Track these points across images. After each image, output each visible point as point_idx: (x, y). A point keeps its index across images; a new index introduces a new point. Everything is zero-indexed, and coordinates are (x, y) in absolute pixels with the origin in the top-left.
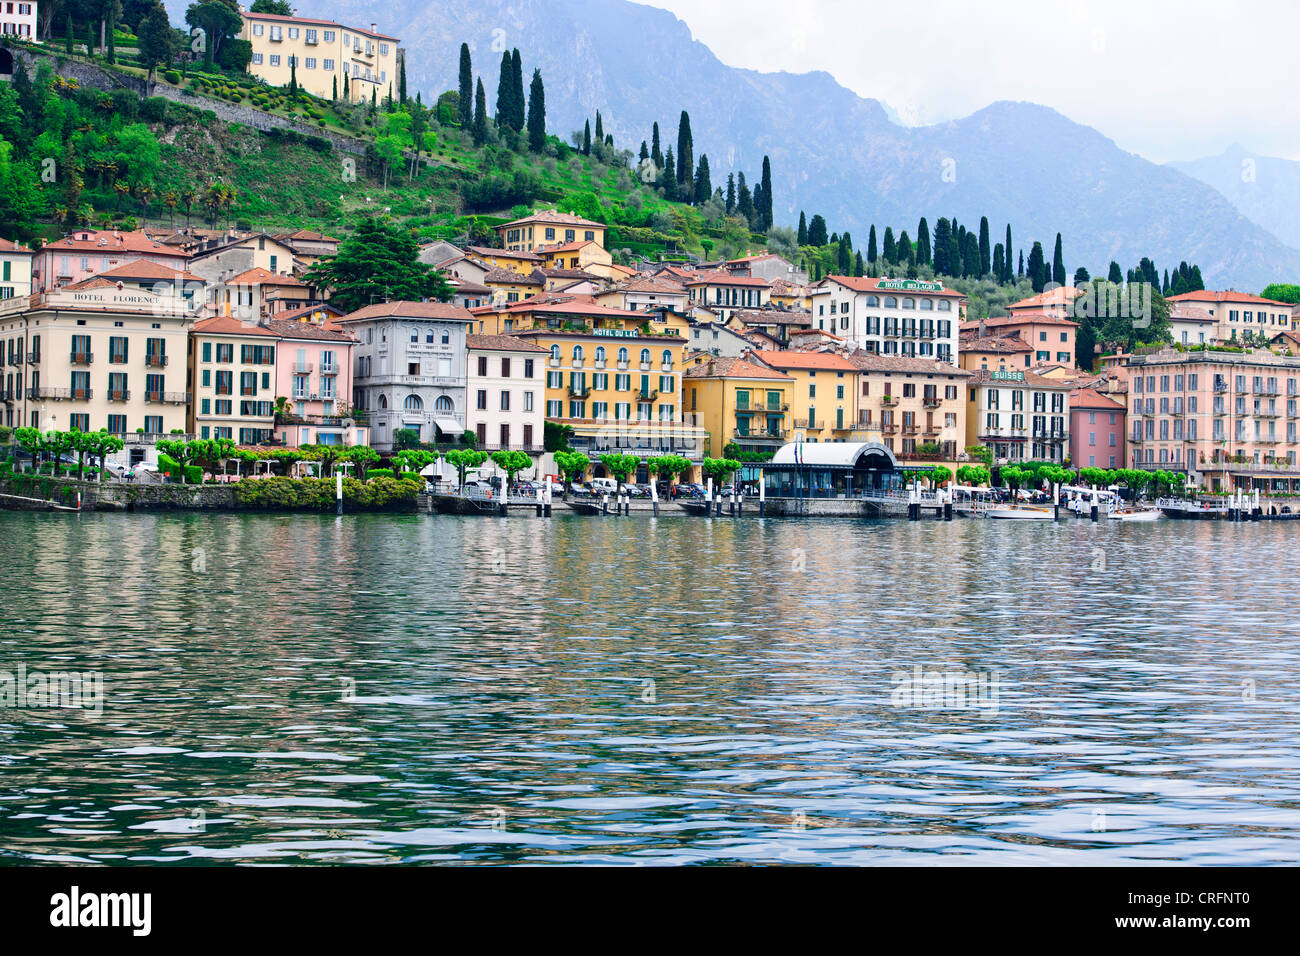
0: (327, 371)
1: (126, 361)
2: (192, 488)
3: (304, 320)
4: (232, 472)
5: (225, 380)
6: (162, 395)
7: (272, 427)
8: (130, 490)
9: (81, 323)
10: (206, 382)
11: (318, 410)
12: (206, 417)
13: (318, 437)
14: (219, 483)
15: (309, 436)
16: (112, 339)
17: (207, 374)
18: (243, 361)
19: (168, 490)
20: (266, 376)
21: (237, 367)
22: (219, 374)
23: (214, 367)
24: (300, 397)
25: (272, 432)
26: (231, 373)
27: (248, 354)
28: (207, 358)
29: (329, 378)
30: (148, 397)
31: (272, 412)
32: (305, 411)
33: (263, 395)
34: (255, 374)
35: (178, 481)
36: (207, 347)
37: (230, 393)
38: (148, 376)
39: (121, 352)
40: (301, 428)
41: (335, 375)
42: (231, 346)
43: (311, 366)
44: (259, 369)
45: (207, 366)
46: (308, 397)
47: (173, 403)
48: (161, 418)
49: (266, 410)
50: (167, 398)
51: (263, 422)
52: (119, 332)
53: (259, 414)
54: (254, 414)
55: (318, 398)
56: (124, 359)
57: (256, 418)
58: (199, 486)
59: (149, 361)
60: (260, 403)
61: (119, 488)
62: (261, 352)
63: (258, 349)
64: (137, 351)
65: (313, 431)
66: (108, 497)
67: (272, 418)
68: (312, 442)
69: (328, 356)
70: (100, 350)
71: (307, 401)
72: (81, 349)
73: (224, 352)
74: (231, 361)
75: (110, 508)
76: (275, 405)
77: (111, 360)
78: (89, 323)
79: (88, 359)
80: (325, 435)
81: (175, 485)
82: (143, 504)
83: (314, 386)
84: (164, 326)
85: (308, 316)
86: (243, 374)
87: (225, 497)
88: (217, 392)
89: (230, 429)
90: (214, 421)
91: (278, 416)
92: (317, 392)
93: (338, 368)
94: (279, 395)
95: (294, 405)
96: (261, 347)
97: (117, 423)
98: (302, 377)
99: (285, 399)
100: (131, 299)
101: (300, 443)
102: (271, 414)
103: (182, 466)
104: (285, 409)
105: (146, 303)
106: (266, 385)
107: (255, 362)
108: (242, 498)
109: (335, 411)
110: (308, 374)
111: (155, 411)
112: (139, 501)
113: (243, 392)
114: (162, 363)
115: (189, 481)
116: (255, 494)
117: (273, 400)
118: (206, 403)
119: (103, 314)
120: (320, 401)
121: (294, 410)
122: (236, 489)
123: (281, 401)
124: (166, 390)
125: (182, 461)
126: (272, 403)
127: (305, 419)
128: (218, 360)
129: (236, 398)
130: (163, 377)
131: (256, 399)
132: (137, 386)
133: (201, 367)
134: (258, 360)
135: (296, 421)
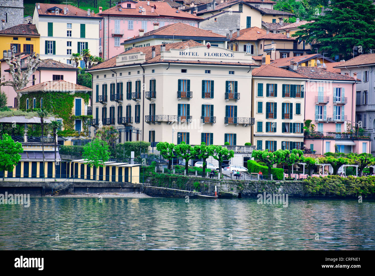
0: (338, 102)
1: (212, 97)
2: (278, 183)
3: (304, 65)
4: (300, 171)
5: (272, 109)
6: (236, 119)
7: (302, 140)
8: (239, 184)
9: (184, 71)
10: (260, 111)
11: (332, 129)
12: (260, 134)
13: (337, 148)
14: (294, 179)
15: (331, 147)
16: (203, 82)
17: (260, 104)
18: (284, 95)
19: (263, 184)
20: (298, 106)
21: (279, 100)
22: (268, 104)
23: (265, 100)
24: (320, 120)
25: (303, 144)
26: (276, 104)
27: (287, 90)
28: (260, 94)
29: (339, 107)
30: (226, 121)
31: (302, 130)
32: (325, 130)
33: (297, 119)
34: (291, 104)
35: (268, 178)
36: (260, 86)
37: (275, 117)
38: (227, 107)
39: (209, 91)
40: (325, 141)
41: (343, 104)
42: (276, 85)
43: (328, 98)
44: (294, 101)
45: (260, 99)
46: (325, 120)
47: (243, 125)
48: (235, 135)
49: (299, 129)
50: (239, 121)
51: (297, 137)
52: (208, 77)
53: (294, 132)
54: (291, 132)
55: (332, 120)
56: (211, 95)
57: (292, 134)
58: (282, 182)
59: (227, 96)
60: (294, 124)
61: (232, 183)
62: (295, 89)
63: (293, 87)
64: (220, 90)
65: (333, 143)
66: (225, 189)
67: (302, 135)
68: (333, 151)
69: (339, 91)
70: (196, 89)
71: (325, 122)
72: (184, 89)
73: (271, 89)
74: (276, 95)
75: (229, 197)
76: (304, 125)
77: (203, 96)
78: (189, 71)
79: (188, 96)
80: (340, 146)
81: (267, 181)
82: (247, 194)
83: (330, 112)
84: (237, 73)
85: (306, 62)
86: (283, 104)
87: (299, 189)
88: (267, 117)
89: (275, 142)
90: (265, 136)
91: (306, 133)
92: (332, 117)
93: (346, 99)
94: (307, 119)
95: (317, 126)
96: (295, 86)
97: (207, 138)
98: (321, 106)
99: (310, 121)
100: (216, 55)
101: (325, 152)
102: (302, 132)
103: (270, 168)
104: (310, 128)
105: (225, 57)
106: (298, 112)
107: (291, 96)
108: (310, 190)
109: (344, 129)
110: (325, 104)
111: (232, 130)
112: (245, 192)
113: (283, 117)
114: (236, 97)
115: (275, 178)
116: (319, 187)
117: (303, 122)
118: (260, 124)
119: (198, 65)
120: (333, 123)
121: (317, 129)
122: (305, 184)
123: (308, 123)
124: (238, 116)
125: (269, 164)
126: (302, 124)
127: (325, 135)
128: (268, 95)
129: (279, 121)
130: (236, 107)
131: (292, 121)
132: (220, 114)
133: (257, 100)
134: (293, 95)
135: (319, 137)
